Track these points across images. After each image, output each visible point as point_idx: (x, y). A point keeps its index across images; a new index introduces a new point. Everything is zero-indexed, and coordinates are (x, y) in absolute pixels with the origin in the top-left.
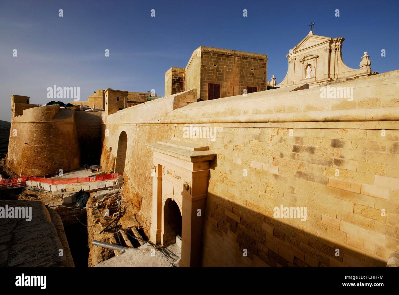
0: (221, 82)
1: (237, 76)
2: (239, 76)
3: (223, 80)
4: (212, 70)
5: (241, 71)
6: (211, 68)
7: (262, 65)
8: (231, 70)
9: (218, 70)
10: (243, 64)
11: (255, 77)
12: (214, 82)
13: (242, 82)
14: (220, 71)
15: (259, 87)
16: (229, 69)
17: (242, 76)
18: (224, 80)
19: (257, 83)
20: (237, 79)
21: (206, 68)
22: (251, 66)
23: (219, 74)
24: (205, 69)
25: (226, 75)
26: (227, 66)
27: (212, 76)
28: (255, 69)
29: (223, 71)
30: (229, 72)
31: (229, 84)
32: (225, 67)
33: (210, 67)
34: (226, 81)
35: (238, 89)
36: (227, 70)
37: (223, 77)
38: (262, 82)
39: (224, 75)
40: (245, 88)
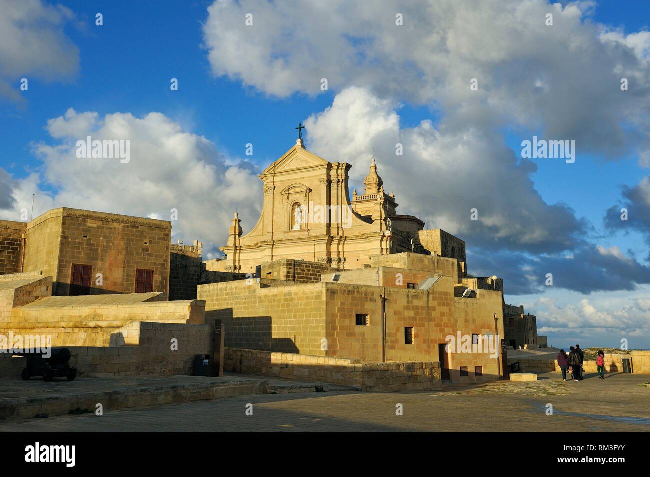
0: (93, 262)
1: (121, 253)
2: (124, 253)
3: (98, 259)
4: (80, 244)
5: (128, 245)
6: (77, 241)
7: (163, 237)
8: (111, 244)
9: (89, 244)
10: (132, 236)
11: (151, 255)
12: (82, 260)
13: (128, 262)
14: (93, 245)
15: (157, 269)
16: (107, 242)
17: (129, 253)
18: (99, 258)
19: (155, 264)
20: (121, 257)
21: (70, 240)
22: (146, 237)
23: (91, 250)
24: (69, 242)
25: (102, 251)
26: (105, 237)
27: (80, 253)
28: (151, 242)
29: (98, 246)
30: (108, 247)
31: (107, 265)
32: (102, 239)
33: (76, 238)
34: (102, 260)
35: (122, 273)
36: (105, 244)
37: (97, 254)
38: (162, 262)
39: (99, 251)
40: (134, 271)
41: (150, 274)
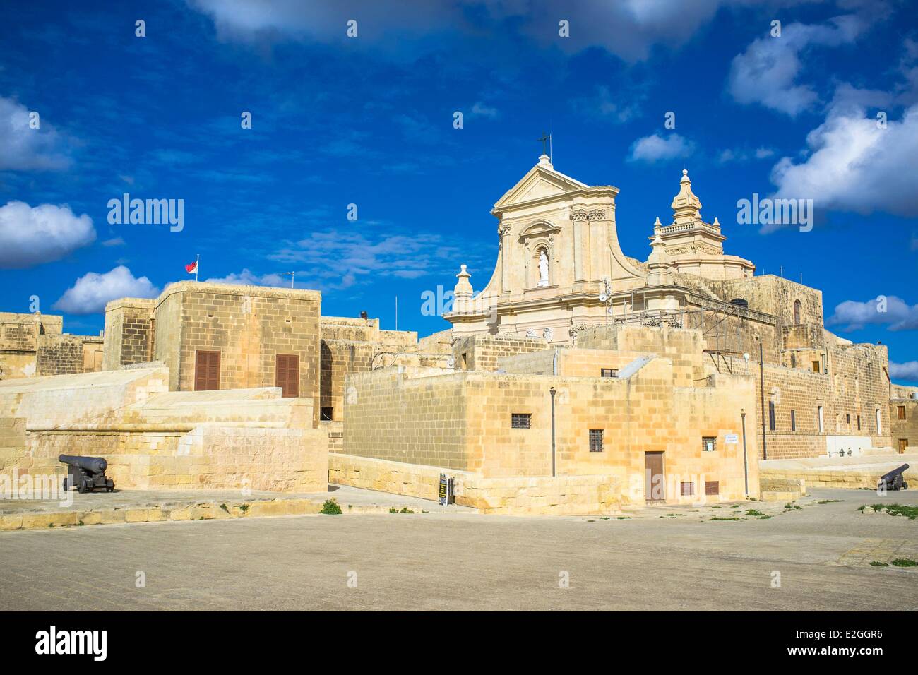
0: (221, 347)
1: (256, 334)
2: (260, 334)
3: (227, 344)
4: (204, 325)
5: (264, 324)
6: (201, 321)
7: (310, 311)
8: (243, 324)
9: (215, 325)
10: (269, 312)
11: (295, 336)
12: (208, 347)
13: (266, 346)
14: (221, 326)
15: (303, 354)
16: (239, 322)
17: (267, 335)
18: (229, 343)
19: (300, 347)
20: (256, 340)
21: (192, 321)
22: (287, 313)
23: (218, 332)
24: (191, 324)
25: (232, 333)
26: (235, 315)
27: (205, 337)
28: (294, 319)
29: (227, 326)
30: (239, 328)
31: (239, 351)
32: (231, 317)
33: (200, 318)
34: (233, 345)
35: (259, 360)
36: (236, 324)
37: (226, 337)
38: (310, 345)
39: (229, 334)
40: (273, 357)
41: (294, 360)
